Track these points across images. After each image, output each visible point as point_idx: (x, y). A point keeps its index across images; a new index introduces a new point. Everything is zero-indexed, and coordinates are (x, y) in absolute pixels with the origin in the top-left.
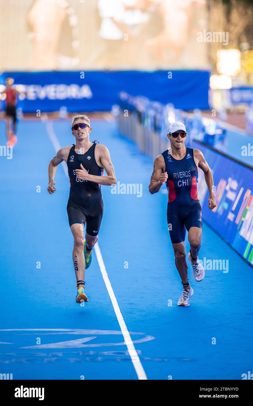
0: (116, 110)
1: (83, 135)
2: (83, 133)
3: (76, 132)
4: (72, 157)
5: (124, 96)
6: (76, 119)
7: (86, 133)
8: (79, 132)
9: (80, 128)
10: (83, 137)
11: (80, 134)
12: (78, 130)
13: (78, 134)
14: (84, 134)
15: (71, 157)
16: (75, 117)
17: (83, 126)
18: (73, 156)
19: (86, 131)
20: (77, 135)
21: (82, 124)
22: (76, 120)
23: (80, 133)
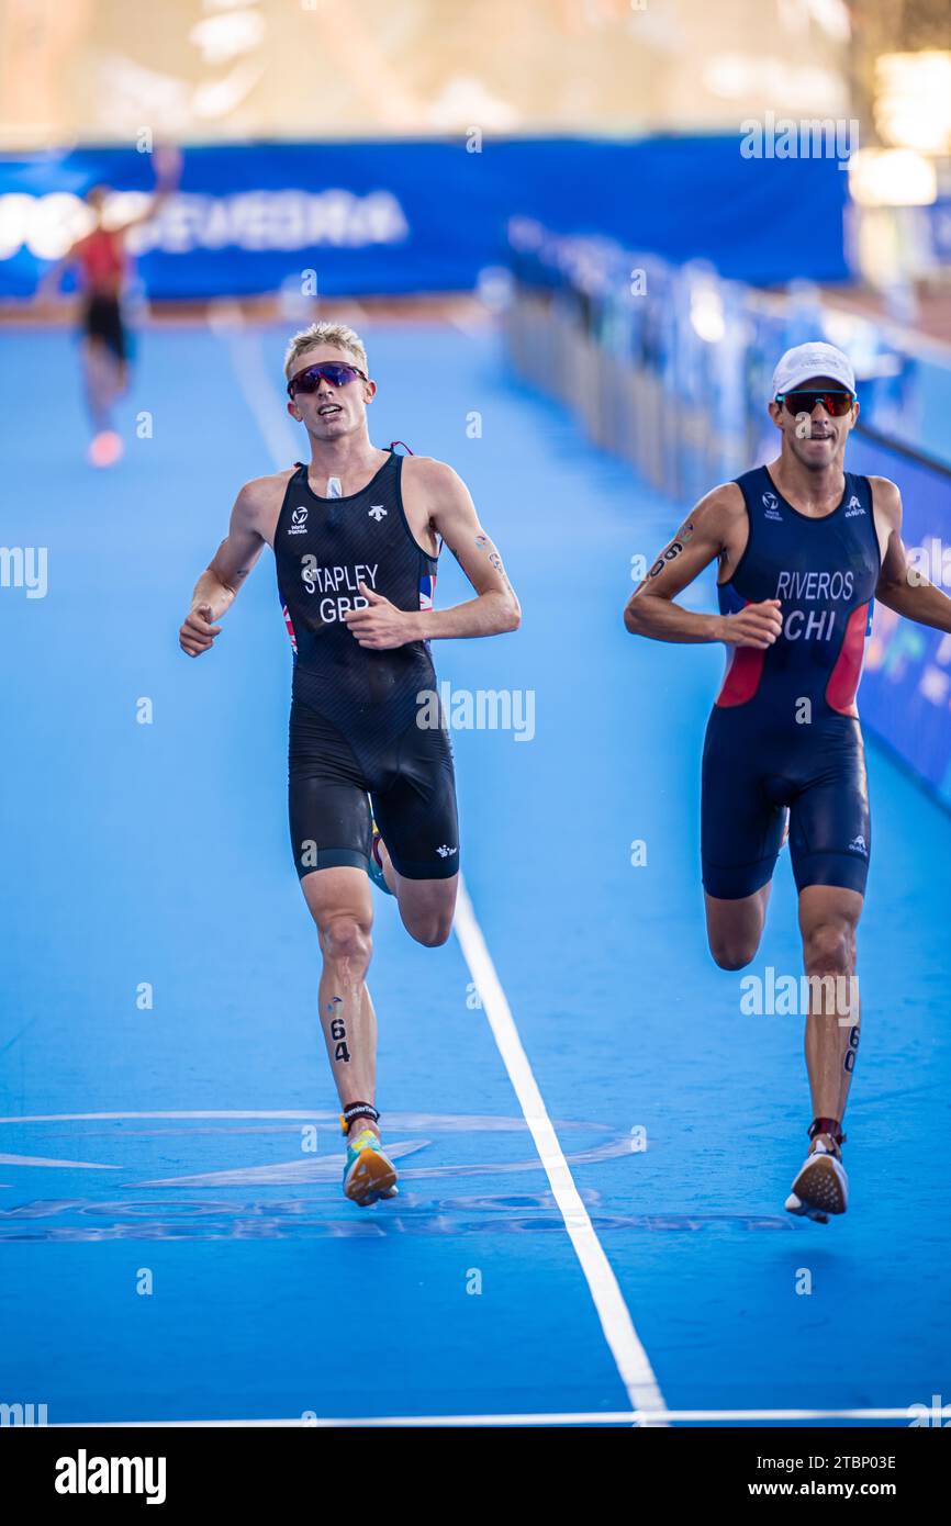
0: (495, 288)
1: (343, 415)
2: (340, 409)
3: (311, 401)
4: (300, 515)
5: (524, 232)
6: (305, 344)
7: (354, 406)
8: (324, 403)
9: (325, 387)
10: (341, 426)
11: (327, 410)
12: (319, 392)
13: (319, 413)
14: (347, 411)
15: (295, 514)
16: (301, 335)
17: (337, 374)
18: (305, 510)
19: (352, 396)
20: (317, 418)
21: (335, 365)
22: (308, 351)
23: (328, 406)
